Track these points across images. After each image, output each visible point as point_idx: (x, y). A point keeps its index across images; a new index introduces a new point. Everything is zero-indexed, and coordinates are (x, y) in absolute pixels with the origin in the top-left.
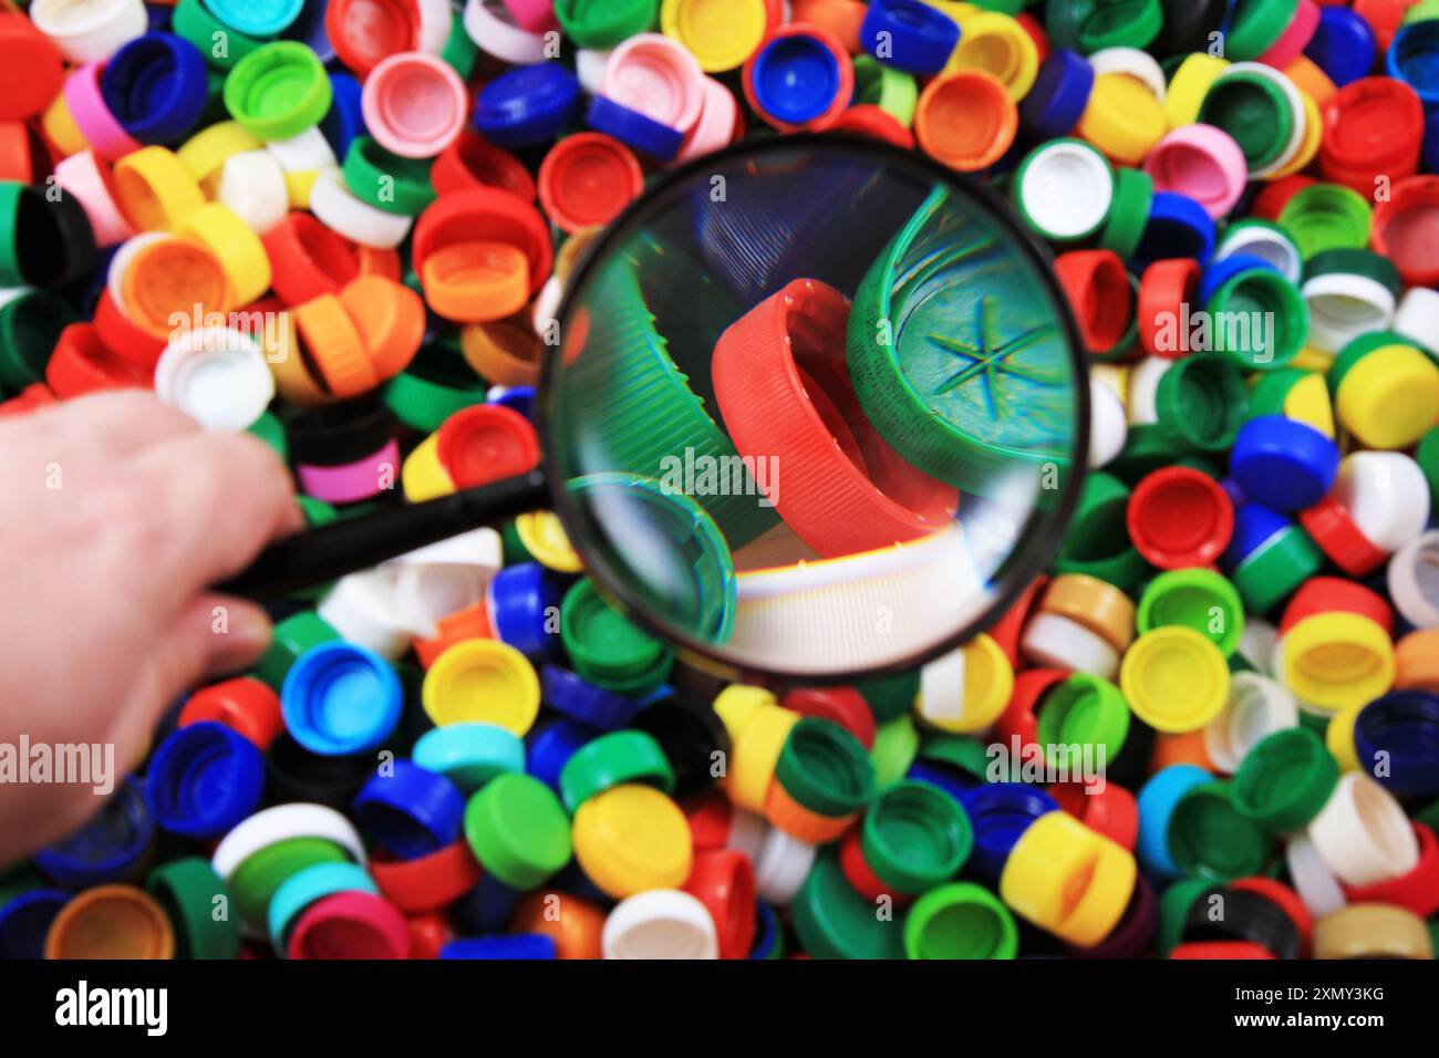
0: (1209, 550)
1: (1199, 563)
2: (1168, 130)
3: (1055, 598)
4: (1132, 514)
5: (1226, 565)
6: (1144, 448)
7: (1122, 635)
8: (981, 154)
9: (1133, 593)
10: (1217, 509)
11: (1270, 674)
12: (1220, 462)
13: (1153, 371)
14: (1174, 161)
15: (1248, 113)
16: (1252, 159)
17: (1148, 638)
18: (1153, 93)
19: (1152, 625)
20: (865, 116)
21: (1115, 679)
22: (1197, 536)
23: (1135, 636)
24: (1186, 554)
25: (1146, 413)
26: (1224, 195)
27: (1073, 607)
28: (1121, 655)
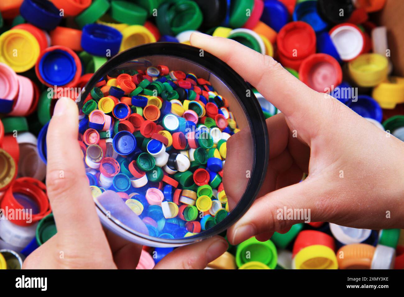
0: (206, 181)
1: (205, 184)
2: (185, 111)
3: (183, 194)
4: (194, 178)
5: (209, 183)
6: (193, 166)
7: (195, 198)
8: (156, 118)
9: (196, 191)
10: (207, 174)
11: (217, 199)
12: (206, 166)
13: (192, 151)
14: (187, 116)
15: (195, 108)
16: (198, 114)
17: (200, 198)
18: (181, 106)
19: (200, 195)
20: (134, 115)
21: (195, 205)
22: (204, 180)
23: (197, 198)
24: (203, 183)
25: (193, 159)
26: (196, 120)
27: (187, 195)
28: (195, 201)
